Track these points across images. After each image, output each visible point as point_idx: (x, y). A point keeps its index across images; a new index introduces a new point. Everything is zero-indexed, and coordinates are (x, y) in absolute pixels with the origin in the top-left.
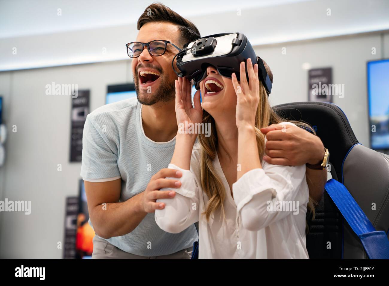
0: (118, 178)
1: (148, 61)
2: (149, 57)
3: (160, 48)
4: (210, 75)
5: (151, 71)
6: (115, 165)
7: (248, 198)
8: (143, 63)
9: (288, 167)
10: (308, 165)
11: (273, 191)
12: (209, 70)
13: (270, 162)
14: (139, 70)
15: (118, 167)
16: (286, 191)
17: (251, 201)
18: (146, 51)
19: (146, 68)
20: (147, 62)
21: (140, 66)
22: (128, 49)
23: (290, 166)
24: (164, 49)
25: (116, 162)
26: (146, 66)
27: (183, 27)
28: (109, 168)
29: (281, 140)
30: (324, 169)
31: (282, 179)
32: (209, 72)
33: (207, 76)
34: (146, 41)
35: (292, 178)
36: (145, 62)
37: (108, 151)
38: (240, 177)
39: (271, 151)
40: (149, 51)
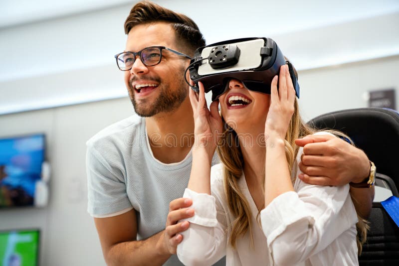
0: (129, 209)
1: (142, 72)
2: (143, 68)
3: (155, 54)
4: (234, 90)
5: (148, 84)
6: (123, 195)
7: (280, 229)
8: (137, 76)
9: (328, 188)
10: (352, 184)
11: (310, 219)
12: (232, 84)
13: (307, 182)
14: (133, 84)
15: (127, 197)
16: (326, 216)
17: (284, 232)
18: (138, 60)
19: (142, 81)
20: (142, 74)
21: (134, 79)
22: (118, 60)
23: (331, 186)
24: (159, 55)
25: (125, 191)
26: (141, 78)
27: (178, 25)
28: (116, 200)
29: (321, 155)
30: (371, 186)
31: (322, 202)
32: (233, 86)
33: (229, 89)
34: (137, 50)
35: (334, 200)
36: (139, 74)
37: (114, 180)
38: (269, 204)
39: (309, 168)
40: (142, 60)
